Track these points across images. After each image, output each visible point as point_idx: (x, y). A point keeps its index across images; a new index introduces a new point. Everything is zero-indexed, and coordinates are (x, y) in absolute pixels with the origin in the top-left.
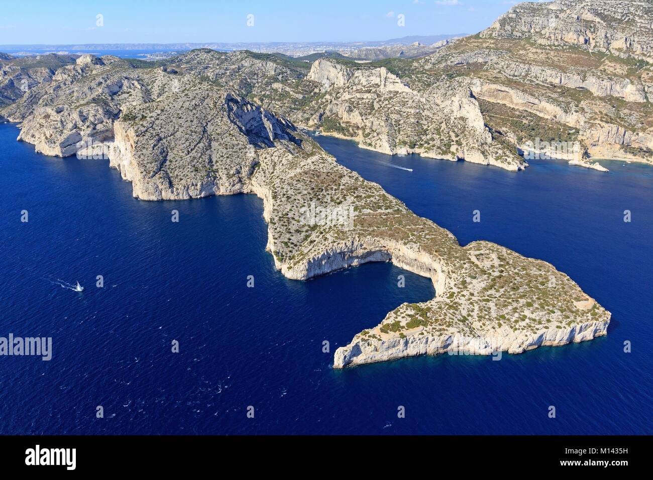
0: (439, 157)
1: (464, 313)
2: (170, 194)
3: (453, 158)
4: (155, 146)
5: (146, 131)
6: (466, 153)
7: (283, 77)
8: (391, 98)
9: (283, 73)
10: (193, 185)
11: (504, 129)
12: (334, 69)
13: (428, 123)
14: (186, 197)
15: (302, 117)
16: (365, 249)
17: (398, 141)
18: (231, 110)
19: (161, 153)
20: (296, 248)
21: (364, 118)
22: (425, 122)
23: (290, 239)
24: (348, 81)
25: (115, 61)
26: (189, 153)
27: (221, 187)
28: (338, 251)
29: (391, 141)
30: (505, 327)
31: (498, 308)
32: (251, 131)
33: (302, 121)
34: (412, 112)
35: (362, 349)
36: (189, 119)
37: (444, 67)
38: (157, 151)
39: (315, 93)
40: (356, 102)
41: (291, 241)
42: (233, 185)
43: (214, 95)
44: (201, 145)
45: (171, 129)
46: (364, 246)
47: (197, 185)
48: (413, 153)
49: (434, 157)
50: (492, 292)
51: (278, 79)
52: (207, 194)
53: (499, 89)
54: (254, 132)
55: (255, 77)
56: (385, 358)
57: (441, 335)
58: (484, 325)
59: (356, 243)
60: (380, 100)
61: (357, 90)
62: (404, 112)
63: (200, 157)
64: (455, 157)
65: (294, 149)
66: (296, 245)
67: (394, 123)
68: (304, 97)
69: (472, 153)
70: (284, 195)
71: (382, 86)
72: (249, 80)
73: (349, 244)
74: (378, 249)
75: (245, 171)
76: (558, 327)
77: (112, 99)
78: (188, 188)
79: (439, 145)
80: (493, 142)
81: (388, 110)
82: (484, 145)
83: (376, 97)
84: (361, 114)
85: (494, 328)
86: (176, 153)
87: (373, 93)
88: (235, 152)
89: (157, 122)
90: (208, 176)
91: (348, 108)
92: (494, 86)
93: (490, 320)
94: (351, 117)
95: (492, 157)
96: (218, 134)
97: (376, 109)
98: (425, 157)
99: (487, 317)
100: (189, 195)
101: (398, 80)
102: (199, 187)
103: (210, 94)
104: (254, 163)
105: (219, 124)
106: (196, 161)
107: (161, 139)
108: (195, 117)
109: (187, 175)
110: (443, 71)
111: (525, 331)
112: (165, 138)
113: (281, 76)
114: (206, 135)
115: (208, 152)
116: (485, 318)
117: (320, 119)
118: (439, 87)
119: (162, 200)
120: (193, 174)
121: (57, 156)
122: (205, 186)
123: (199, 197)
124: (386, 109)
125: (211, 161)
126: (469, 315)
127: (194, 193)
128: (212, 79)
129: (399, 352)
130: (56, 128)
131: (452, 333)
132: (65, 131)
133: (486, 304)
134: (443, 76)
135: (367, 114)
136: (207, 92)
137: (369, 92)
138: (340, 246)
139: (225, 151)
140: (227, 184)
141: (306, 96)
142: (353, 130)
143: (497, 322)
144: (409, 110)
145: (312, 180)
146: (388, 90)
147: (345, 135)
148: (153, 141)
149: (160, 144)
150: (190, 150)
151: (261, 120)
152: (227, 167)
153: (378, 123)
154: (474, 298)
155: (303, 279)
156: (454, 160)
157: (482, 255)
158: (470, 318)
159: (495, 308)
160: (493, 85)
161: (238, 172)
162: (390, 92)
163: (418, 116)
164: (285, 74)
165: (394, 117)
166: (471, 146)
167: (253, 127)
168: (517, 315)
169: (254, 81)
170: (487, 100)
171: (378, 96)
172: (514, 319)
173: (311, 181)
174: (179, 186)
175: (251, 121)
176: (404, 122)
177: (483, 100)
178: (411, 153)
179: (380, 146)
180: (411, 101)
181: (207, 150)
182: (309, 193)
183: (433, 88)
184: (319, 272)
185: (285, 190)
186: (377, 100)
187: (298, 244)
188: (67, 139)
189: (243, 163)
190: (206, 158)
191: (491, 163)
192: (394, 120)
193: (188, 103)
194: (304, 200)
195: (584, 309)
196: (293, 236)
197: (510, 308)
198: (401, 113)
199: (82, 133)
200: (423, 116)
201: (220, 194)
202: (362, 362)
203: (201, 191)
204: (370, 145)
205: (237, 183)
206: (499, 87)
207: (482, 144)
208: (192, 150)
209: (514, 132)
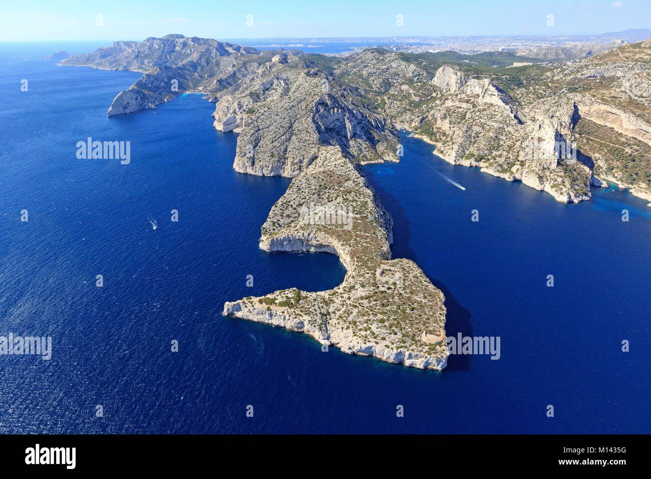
0: (496, 174)
1: (331, 310)
2: (251, 170)
3: (509, 178)
4: (253, 134)
5: (252, 123)
6: (524, 174)
7: (418, 79)
8: (484, 110)
9: (419, 75)
10: (266, 166)
11: (597, 155)
12: (455, 75)
13: (507, 139)
14: (261, 175)
15: (410, 118)
16: (318, 241)
17: (468, 152)
18: (318, 111)
19: (255, 140)
20: (279, 228)
21: (451, 126)
22: (504, 138)
23: (278, 221)
24: (459, 89)
25: (295, 61)
26: (273, 142)
27: (286, 171)
28: (297, 238)
29: (460, 151)
30: (350, 331)
31: (358, 315)
32: (334, 129)
33: (408, 122)
34: (495, 126)
35: (242, 308)
36: (283, 117)
37: (571, 79)
38: (253, 139)
39: (432, 97)
40: (452, 111)
41: (279, 222)
42: (293, 171)
43: (309, 99)
44: (284, 137)
45: (268, 123)
46: (318, 239)
47: (269, 167)
48: (476, 166)
49: (491, 174)
50: (365, 302)
51: (413, 80)
52: (276, 174)
53: (610, 111)
54: (335, 130)
55: (396, 78)
56: (255, 320)
57: (296, 318)
58: (339, 323)
59: (312, 235)
60: (474, 111)
61: (461, 98)
62: (488, 126)
63: (279, 146)
64: (511, 177)
65: (365, 148)
66: (280, 226)
67: (473, 134)
68: (420, 100)
69: (529, 176)
70: (298, 186)
71: (481, 98)
72: (390, 80)
73: (306, 234)
74: (326, 243)
75: (306, 161)
76: (387, 346)
77: (264, 93)
78: (263, 168)
79: (501, 163)
80: (557, 169)
81: (474, 121)
82: (546, 170)
83: (472, 107)
84: (450, 123)
85: (342, 328)
86: (265, 141)
87: (471, 103)
88: (304, 146)
89: (262, 117)
90: (279, 161)
91: (443, 115)
92: (603, 107)
93: (345, 321)
94: (443, 123)
95: (549, 184)
96: (299, 130)
97: (467, 118)
98: (484, 172)
99: (345, 318)
100: (263, 173)
101: (496, 93)
102: (270, 168)
103: (307, 98)
104: (314, 156)
105: (303, 122)
106: (275, 149)
107: (259, 130)
108: (289, 115)
109: (265, 159)
110: (568, 84)
111: (360, 339)
112: (263, 129)
113: (417, 78)
114: (290, 130)
115: (287, 143)
116: (342, 319)
117: (421, 122)
118: (545, 103)
119: (247, 174)
120: (269, 158)
121: (221, 131)
122: (274, 169)
123: (269, 175)
124: (472, 121)
125: (286, 150)
126: (334, 312)
127: (266, 172)
128: (365, 76)
129: (265, 319)
130: (224, 112)
131: (304, 320)
132: (228, 114)
133: (352, 309)
134: (564, 90)
135: (455, 123)
136: (305, 96)
137: (467, 102)
138: (299, 234)
139: (298, 144)
140: (289, 170)
141: (423, 99)
142: (440, 136)
143: (348, 324)
144: (493, 124)
145: (325, 179)
146: (484, 102)
147: (431, 140)
148: (253, 131)
149: (257, 134)
150: (274, 140)
151: (344, 121)
152: (294, 156)
153: (458, 133)
154: (348, 302)
155: (267, 251)
156: (509, 180)
157: (391, 271)
158: (332, 315)
159: (356, 314)
160: (603, 105)
161: (301, 162)
162: (486, 104)
163: (500, 131)
164: (421, 76)
165: (476, 129)
166: (532, 169)
167: (337, 126)
168: (365, 325)
169: (395, 81)
170: (594, 121)
171: (474, 106)
172: (361, 327)
173: (323, 180)
174: (258, 165)
175: (335, 122)
176: (484, 135)
177: (590, 120)
178: (474, 166)
179: (449, 155)
180: (500, 115)
181: (286, 141)
182: (316, 189)
183: (538, 102)
184: (281, 249)
185: (301, 183)
186: (472, 110)
187: (283, 225)
188: (228, 120)
189: (306, 155)
190: (283, 148)
191: (546, 190)
192: (475, 132)
193: (287, 104)
194: (309, 193)
195: (426, 342)
196: (282, 218)
197: (366, 318)
198: (485, 126)
199: (237, 117)
200: (505, 131)
201: (284, 176)
202: (240, 317)
203: (271, 172)
204: (442, 152)
205: (297, 170)
206: (609, 109)
207: (544, 169)
208: (275, 140)
209: (606, 160)
